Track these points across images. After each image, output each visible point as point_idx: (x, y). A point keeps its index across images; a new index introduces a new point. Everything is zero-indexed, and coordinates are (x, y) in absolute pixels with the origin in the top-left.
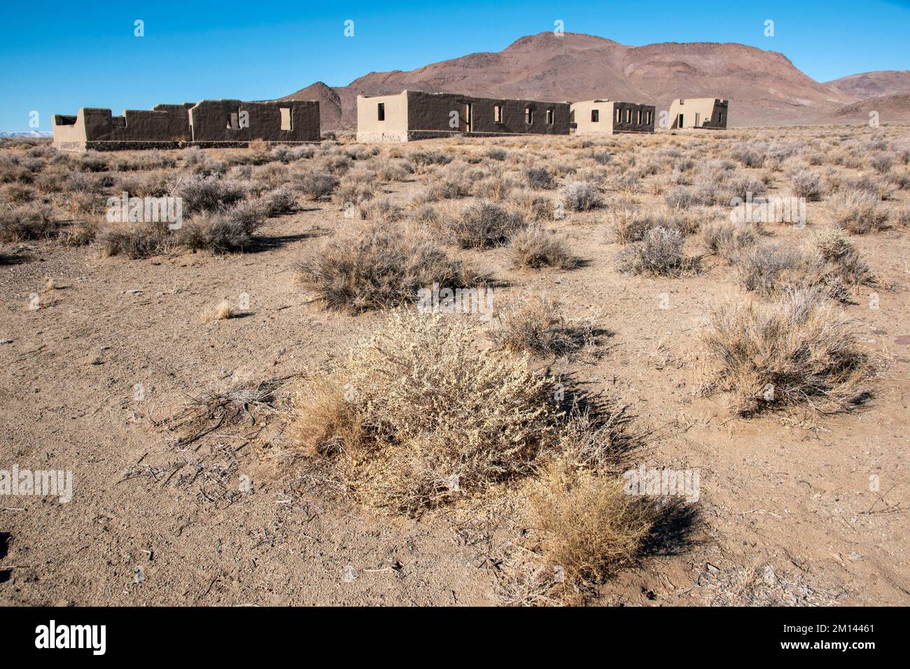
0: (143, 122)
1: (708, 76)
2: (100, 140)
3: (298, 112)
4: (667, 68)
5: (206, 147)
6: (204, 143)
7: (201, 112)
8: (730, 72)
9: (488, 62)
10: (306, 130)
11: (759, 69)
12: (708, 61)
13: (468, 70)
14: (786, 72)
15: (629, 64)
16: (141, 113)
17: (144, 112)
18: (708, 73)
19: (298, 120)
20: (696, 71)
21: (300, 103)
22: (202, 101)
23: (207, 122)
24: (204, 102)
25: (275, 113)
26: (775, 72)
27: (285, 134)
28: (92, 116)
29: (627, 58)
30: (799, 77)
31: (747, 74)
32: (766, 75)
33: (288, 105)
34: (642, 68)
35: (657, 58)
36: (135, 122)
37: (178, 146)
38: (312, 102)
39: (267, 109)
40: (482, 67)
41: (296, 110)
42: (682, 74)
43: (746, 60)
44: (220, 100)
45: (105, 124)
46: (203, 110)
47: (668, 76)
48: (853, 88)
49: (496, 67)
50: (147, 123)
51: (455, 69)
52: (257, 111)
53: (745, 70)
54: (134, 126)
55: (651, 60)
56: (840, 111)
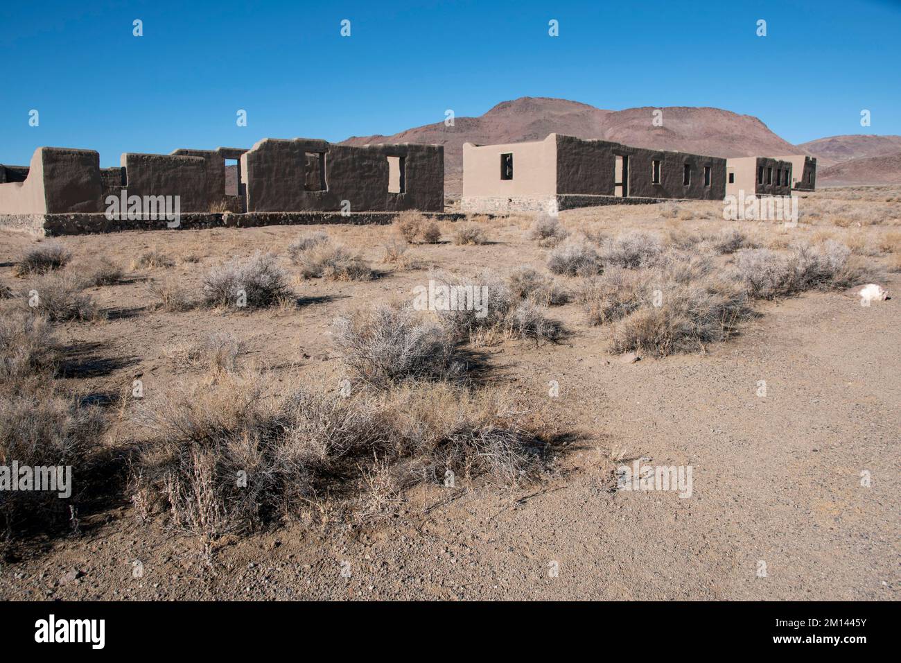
0: (159, 177)
1: (686, 139)
2: (74, 211)
3: (413, 164)
4: (646, 132)
5: (269, 224)
6: (266, 216)
7: (262, 160)
8: (708, 135)
9: (469, 127)
10: (425, 193)
11: (736, 132)
12: (686, 125)
13: (448, 134)
14: (762, 135)
15: (609, 128)
16: (155, 161)
17: (161, 158)
18: (686, 137)
19: (414, 176)
20: (675, 135)
21: (417, 148)
22: (265, 140)
23: (273, 179)
24: (268, 141)
25: (381, 165)
26: (751, 135)
27: (394, 201)
28: (60, 164)
29: (606, 122)
30: (775, 140)
31: (724, 137)
32: (743, 138)
33: (400, 152)
34: (621, 132)
35: (636, 122)
36: (145, 177)
37: (222, 221)
38: (434, 148)
39: (369, 158)
40: (462, 132)
41: (412, 160)
42: (661, 137)
43: (723, 124)
44: (295, 139)
45: (85, 179)
46: (265, 156)
47: (647, 139)
48: (823, 151)
49: (476, 132)
50: (167, 180)
51: (434, 133)
52: (354, 159)
53: (723, 133)
54: (142, 184)
55: (631, 124)
56: (822, 172)
